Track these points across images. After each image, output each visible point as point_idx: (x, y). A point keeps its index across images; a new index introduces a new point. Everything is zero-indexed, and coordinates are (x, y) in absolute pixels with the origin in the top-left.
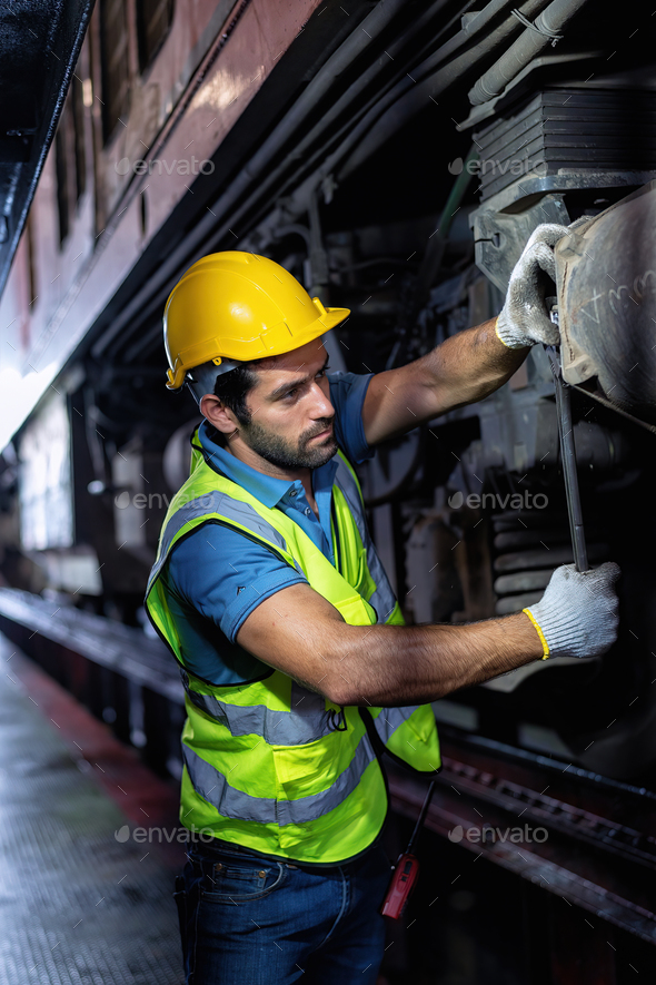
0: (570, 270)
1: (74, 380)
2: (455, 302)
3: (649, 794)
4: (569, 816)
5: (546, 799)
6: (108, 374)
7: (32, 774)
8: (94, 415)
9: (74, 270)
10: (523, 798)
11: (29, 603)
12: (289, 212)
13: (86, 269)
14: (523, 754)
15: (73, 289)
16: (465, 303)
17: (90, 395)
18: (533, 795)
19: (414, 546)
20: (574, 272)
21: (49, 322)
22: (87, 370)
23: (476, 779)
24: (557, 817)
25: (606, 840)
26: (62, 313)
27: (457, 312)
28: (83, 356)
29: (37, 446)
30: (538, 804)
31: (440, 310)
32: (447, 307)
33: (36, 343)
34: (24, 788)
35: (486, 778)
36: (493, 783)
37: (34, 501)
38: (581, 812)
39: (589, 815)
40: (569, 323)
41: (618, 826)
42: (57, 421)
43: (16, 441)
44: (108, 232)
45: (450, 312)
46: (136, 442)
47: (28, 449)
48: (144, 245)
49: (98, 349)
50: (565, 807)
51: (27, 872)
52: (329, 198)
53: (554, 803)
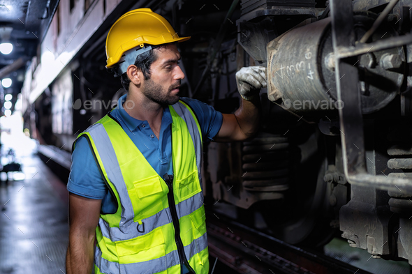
0: (272, 55)
1: (75, 66)
2: (230, 50)
3: (302, 250)
4: (270, 257)
5: (261, 249)
6: (89, 65)
7: (54, 225)
8: (83, 80)
9: (76, 23)
10: (252, 248)
11: (55, 151)
12: (164, 10)
13: (80, 23)
14: (252, 230)
15: (75, 30)
16: (235, 51)
17: (82, 72)
18: (256, 247)
19: (211, 148)
20: (274, 56)
21: (65, 41)
22: (80, 62)
23: (234, 239)
24: (265, 257)
25: (284, 267)
26: (70, 39)
27: (231, 54)
28: (79, 57)
29: (59, 90)
30: (258, 251)
31: (224, 53)
32: (227, 52)
33: (59, 49)
34: (51, 231)
35: (238, 239)
36: (240, 241)
37: (57, 113)
38: (274, 255)
39: (278, 257)
40: (271, 77)
41: (289, 262)
42: (68, 81)
43: (51, 86)
44: (90, 10)
45: (229, 54)
46: (100, 94)
47: (55, 90)
48: (105, 18)
49: (85, 55)
50: (269, 253)
51: (51, 267)
52: (180, 8)
53: (264, 251)
